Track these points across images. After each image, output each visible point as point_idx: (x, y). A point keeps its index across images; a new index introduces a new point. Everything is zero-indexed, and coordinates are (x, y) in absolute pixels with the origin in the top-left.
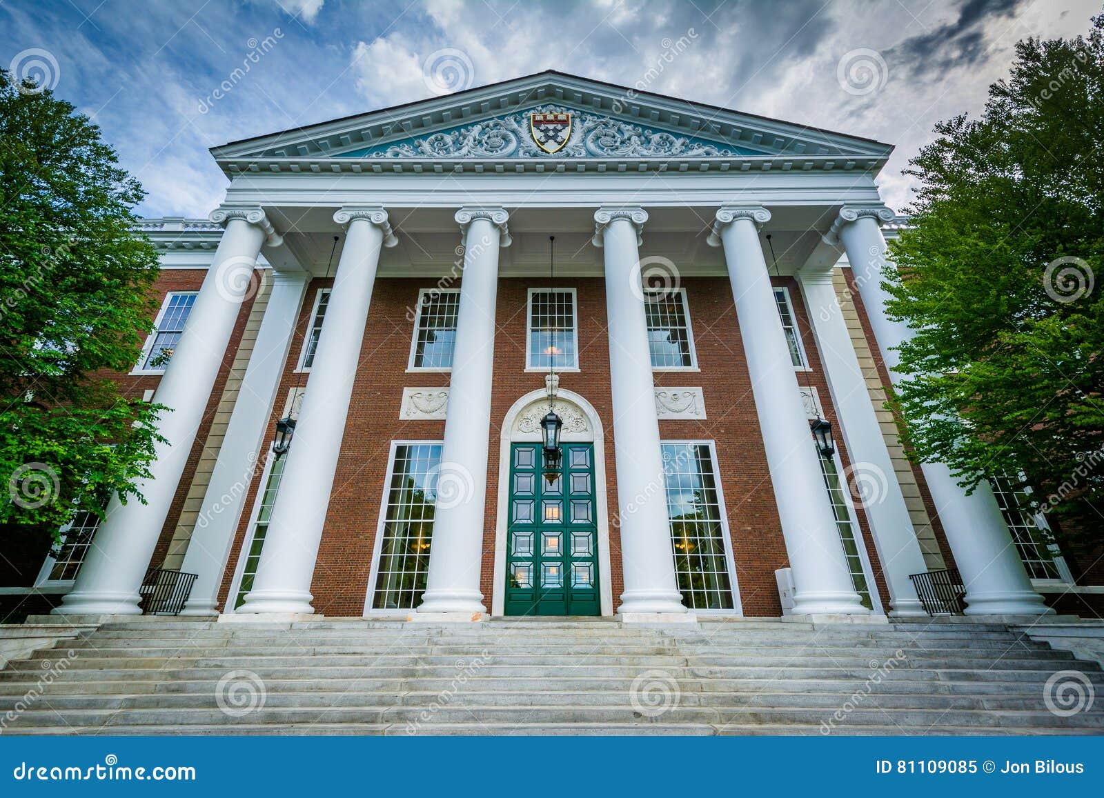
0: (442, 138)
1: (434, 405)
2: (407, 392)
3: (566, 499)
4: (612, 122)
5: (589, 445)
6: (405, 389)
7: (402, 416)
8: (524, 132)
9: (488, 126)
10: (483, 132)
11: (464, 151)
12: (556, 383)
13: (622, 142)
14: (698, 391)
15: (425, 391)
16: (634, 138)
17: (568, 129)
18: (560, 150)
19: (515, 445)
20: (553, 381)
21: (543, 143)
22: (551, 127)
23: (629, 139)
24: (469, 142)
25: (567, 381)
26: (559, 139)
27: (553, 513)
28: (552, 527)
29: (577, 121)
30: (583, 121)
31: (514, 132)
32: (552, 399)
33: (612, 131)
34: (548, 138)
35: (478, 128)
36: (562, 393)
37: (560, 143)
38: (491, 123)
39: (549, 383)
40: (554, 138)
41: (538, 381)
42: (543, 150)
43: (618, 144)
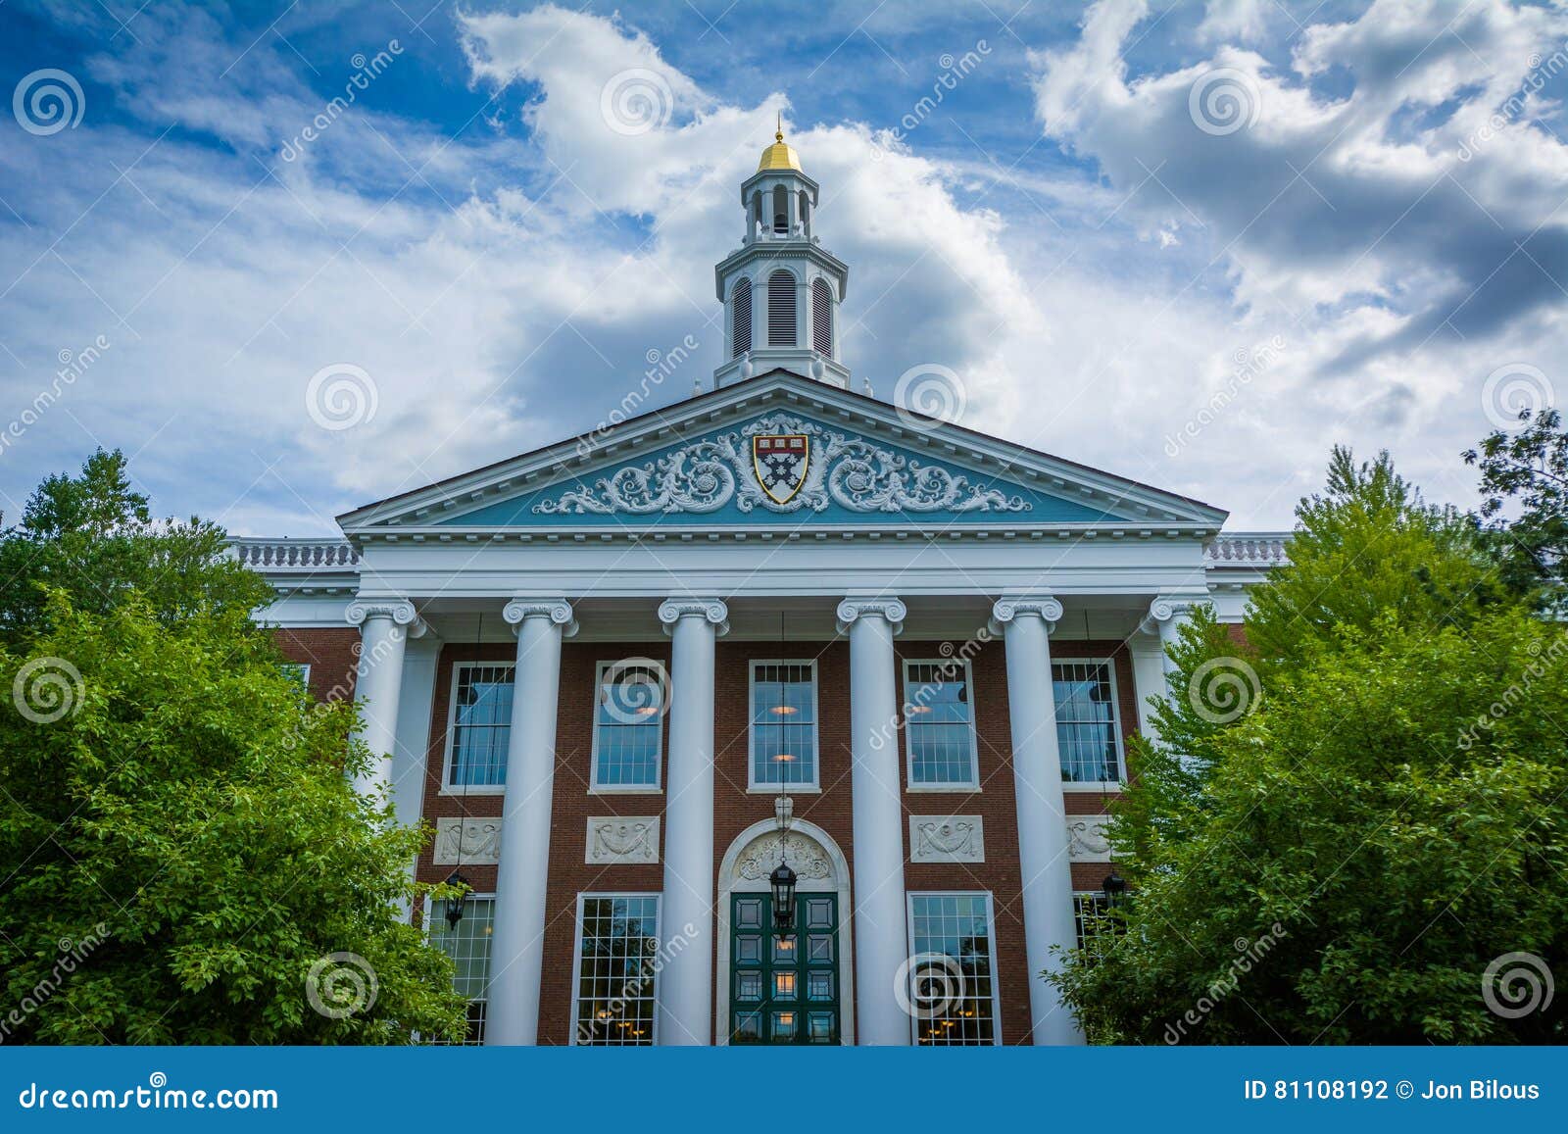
0: (633, 474)
1: (630, 842)
2: (593, 823)
3: (803, 969)
4: (864, 446)
5: (833, 897)
6: (590, 819)
7: (589, 859)
8: (742, 463)
9: (693, 453)
10: (687, 466)
11: (663, 499)
12: (789, 811)
13: (879, 481)
14: (977, 821)
15: (616, 821)
16: (895, 477)
17: (804, 460)
18: (794, 498)
19: (735, 897)
20: (784, 806)
21: (770, 488)
22: (781, 457)
23: (888, 476)
24: (670, 484)
25: (803, 806)
26: (793, 481)
27: (786, 984)
28: (785, 1006)
29: (817, 443)
30: (825, 443)
31: (729, 463)
32: (783, 832)
33: (863, 464)
34: (776, 477)
35: (679, 459)
36: (796, 825)
37: (793, 487)
38: (698, 447)
39: (779, 811)
40: (786, 477)
41: (764, 807)
42: (770, 498)
43: (872, 486)
